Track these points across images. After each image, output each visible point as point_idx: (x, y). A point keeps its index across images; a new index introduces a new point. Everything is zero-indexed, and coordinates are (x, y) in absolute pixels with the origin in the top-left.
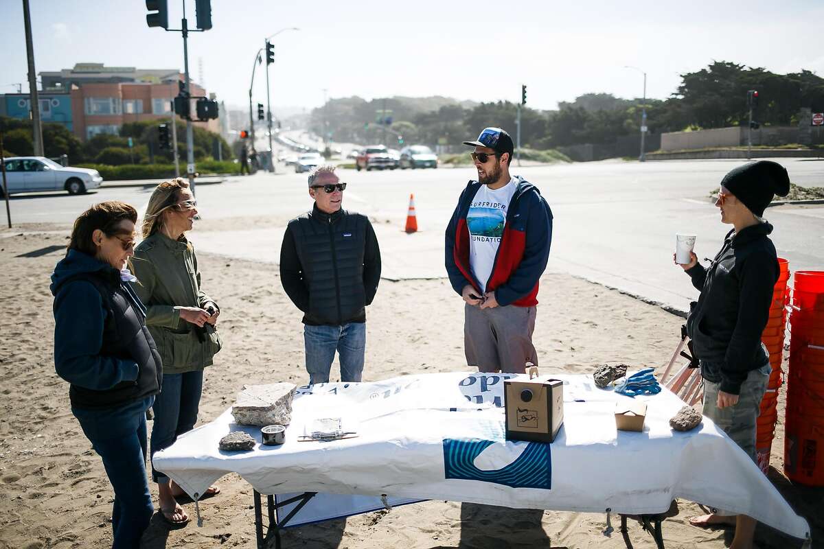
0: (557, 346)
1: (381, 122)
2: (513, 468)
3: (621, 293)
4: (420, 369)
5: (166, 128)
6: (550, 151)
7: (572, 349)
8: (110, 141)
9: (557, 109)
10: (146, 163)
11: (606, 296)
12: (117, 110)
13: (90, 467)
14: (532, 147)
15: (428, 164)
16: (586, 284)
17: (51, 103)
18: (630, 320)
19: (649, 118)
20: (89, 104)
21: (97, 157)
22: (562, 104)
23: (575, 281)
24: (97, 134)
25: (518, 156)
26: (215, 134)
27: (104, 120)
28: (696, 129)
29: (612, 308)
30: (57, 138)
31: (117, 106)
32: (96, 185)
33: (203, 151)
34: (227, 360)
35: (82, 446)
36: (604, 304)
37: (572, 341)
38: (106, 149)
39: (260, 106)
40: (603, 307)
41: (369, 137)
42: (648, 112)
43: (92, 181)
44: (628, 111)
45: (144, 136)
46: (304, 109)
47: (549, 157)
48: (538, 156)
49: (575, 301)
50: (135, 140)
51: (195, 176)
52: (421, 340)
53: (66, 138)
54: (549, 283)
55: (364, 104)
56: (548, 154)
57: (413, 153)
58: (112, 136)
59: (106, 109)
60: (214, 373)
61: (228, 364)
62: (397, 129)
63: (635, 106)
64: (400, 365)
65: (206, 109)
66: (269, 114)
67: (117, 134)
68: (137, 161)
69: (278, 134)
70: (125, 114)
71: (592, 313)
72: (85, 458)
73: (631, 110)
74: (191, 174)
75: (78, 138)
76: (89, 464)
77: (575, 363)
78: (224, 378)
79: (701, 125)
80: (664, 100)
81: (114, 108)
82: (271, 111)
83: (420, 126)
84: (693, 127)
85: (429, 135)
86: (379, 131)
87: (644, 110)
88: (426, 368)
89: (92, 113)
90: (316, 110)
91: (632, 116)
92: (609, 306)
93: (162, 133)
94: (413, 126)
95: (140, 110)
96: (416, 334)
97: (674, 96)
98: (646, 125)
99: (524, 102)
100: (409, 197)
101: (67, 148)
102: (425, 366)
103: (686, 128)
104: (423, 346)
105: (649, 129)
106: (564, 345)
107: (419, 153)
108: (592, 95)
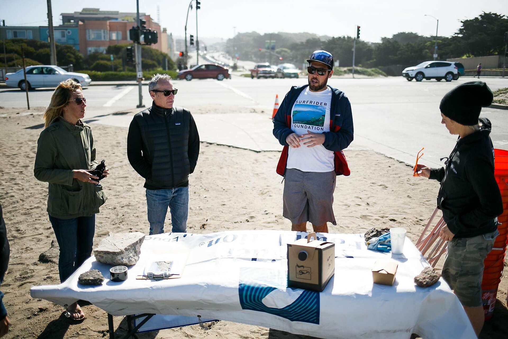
0: (358, 201)
1: (268, 48)
2: (291, 308)
3: (407, 165)
4: (262, 214)
5: (131, 49)
6: (373, 69)
7: (368, 204)
8: (100, 56)
9: (380, 42)
10: (121, 71)
11: (396, 167)
12: (106, 37)
13: (33, 274)
14: (363, 66)
15: (293, 76)
16: (384, 158)
17: (66, 32)
18: (410, 184)
19: (439, 49)
20: (89, 33)
21: (92, 66)
22: (384, 39)
23: (377, 155)
24: (94, 52)
25: (353, 72)
26: (164, 53)
27: (98, 43)
28: (469, 57)
29: (399, 175)
30: (68, 54)
31: (106, 35)
32: (87, 84)
33: (156, 64)
34: (139, 203)
35: (33, 258)
36: (394, 173)
37: (368, 198)
38: (98, 62)
39: (192, 36)
40: (393, 175)
41: (262, 57)
42: (439, 45)
43: (84, 81)
44: (426, 44)
45: (120, 54)
46: (222, 39)
47: (373, 73)
48: (366, 72)
49: (375, 170)
50: (115, 56)
51: (142, 80)
52: (268, 193)
53: (74, 54)
54: (359, 156)
55: (259, 37)
56: (372, 71)
57: (284, 68)
58: (102, 53)
59: (99, 36)
60: (129, 211)
61: (139, 205)
62: (279, 53)
63: (431, 41)
64: (250, 210)
65: (150, 37)
66: (197, 42)
67: (105, 52)
68: (116, 69)
69: (205, 54)
70: (111, 40)
71: (385, 179)
72: (32, 267)
73: (428, 43)
74: (139, 78)
75: (81, 55)
76: (34, 272)
77: (368, 214)
78: (135, 215)
79: (473, 54)
80: (450, 37)
81: (104, 36)
82: (199, 39)
83: (294, 51)
84: (468, 55)
85: (299, 57)
86: (267, 54)
87: (436, 44)
88: (267, 214)
89: (91, 39)
90: (230, 40)
91: (428, 48)
92: (397, 174)
93: (129, 52)
94: (289, 51)
95: (120, 38)
96: (265, 189)
97: (456, 35)
98: (437, 53)
99: (358, 37)
100: (275, 96)
101: (74, 60)
102: (267, 212)
103: (463, 55)
104: (268, 197)
105: (438, 56)
106: (363, 201)
107: (288, 68)
108: (404, 33)
